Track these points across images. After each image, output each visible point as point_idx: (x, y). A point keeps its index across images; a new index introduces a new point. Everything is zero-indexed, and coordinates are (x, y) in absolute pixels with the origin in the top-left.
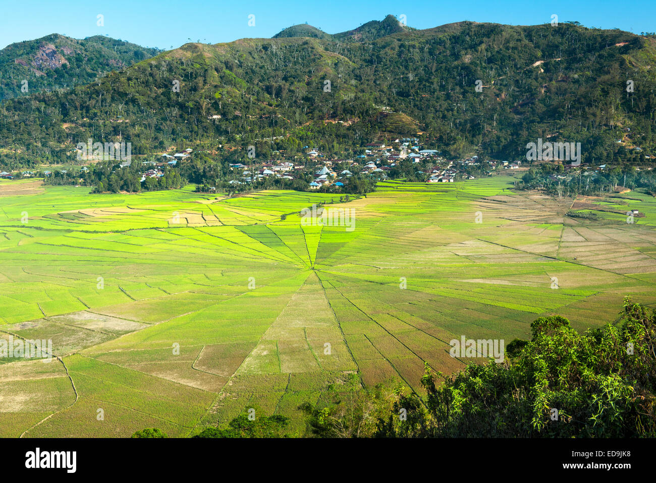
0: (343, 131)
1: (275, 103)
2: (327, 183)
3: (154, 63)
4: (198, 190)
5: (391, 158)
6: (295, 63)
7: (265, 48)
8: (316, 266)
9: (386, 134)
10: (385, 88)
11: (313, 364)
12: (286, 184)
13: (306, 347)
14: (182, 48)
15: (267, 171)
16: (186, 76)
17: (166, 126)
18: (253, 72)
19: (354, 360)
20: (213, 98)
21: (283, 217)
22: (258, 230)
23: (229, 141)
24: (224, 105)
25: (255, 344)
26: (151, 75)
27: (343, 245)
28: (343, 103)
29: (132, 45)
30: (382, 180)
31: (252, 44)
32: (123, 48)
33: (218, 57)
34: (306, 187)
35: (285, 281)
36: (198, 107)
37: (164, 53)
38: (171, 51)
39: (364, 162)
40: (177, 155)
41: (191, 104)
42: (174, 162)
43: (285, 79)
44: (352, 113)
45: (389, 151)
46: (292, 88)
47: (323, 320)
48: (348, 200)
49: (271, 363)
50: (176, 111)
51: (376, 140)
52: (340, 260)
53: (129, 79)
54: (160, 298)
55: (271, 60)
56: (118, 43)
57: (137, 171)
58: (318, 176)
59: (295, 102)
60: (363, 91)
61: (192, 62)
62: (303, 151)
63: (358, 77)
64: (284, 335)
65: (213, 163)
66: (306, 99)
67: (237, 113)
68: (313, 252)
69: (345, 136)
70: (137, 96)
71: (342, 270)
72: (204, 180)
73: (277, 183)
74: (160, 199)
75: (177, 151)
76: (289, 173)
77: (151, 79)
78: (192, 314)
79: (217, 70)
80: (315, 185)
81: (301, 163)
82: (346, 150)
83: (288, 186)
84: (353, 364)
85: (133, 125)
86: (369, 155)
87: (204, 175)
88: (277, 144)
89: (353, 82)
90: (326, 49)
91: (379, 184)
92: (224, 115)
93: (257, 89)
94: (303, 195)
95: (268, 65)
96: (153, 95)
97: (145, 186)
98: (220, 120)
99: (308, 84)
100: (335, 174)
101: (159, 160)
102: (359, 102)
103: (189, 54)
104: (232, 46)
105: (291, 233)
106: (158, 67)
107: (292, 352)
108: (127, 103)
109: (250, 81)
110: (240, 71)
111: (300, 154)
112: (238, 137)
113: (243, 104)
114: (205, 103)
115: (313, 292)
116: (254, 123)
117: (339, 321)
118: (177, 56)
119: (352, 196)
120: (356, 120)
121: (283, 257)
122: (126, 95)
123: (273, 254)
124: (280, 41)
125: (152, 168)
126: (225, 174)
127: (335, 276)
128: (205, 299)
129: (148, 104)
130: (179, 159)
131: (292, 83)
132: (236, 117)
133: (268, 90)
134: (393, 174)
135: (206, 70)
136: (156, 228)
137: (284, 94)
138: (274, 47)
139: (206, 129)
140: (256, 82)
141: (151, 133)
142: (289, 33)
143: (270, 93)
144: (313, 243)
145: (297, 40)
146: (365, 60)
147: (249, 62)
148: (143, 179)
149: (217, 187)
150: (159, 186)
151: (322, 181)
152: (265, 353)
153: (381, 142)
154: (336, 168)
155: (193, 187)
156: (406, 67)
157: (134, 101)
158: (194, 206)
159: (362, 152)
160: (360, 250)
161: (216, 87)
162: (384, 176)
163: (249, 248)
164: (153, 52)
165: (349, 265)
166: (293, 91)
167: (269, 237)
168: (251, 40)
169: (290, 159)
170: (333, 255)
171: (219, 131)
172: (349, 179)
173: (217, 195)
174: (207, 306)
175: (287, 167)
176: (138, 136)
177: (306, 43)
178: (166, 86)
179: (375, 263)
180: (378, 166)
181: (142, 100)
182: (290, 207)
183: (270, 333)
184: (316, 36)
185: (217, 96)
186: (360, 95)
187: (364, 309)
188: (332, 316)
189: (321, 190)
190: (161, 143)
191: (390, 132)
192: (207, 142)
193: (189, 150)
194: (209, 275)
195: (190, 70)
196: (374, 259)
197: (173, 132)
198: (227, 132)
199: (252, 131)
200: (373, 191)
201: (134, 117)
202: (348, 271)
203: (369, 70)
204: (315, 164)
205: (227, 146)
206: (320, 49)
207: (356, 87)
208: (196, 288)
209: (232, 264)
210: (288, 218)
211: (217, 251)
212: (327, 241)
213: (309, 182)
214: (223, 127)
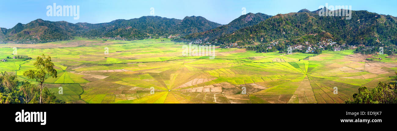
0: (314, 37)
1: (298, 29)
2: (310, 51)
3: (270, 19)
4: (280, 52)
5: (325, 44)
6: (303, 19)
7: (296, 15)
8: (307, 74)
9: (324, 38)
10: (324, 26)
11: (306, 101)
12: (300, 51)
13: (305, 96)
14: (277, 15)
15: (296, 48)
16: (278, 22)
17: (273, 35)
18: (293, 21)
19: (316, 100)
20: (284, 28)
21: (300, 60)
22: (293, 63)
23: (287, 39)
24: (286, 30)
25: (292, 95)
26: (270, 22)
27: (313, 68)
28: (314, 29)
29: (266, 15)
30: (323, 50)
31: (293, 14)
32: (264, 16)
33: (285, 17)
34: (305, 52)
35: (300, 77)
36: (280, 30)
37: (273, 16)
38: (274, 16)
39: (319, 45)
40: (275, 43)
41: (278, 30)
42: (274, 45)
43: (300, 23)
44: (316, 32)
45: (325, 42)
46: (302, 25)
47: (309, 89)
48: (315, 56)
49: (296, 100)
50: (275, 32)
51: (322, 40)
52: (313, 72)
53: (265, 23)
54: (271, 81)
55: (297, 18)
56: (263, 14)
57: (266, 47)
58: (308, 49)
59: (303, 29)
60: (319, 26)
61: (279, 19)
62: (304, 42)
63: (318, 23)
64: (300, 93)
65: (283, 45)
66: (305, 28)
67: (289, 32)
68: (307, 70)
69: (314, 38)
70: (267, 28)
71: (314, 75)
72: (281, 50)
73: (298, 51)
74: (271, 55)
75: (275, 42)
76: (301, 48)
77: (270, 23)
78: (278, 86)
79: (285, 21)
80: (307, 51)
81: (304, 45)
82: (315, 42)
83: (301, 52)
84: (316, 101)
85: (265, 35)
86: (320, 44)
87: (281, 49)
88: (298, 40)
89: (316, 24)
90: (310, 15)
91: (322, 51)
92: (286, 32)
93: (294, 26)
94: (304, 54)
95: (296, 19)
96: (270, 27)
97: (268, 51)
98: (285, 34)
99: (306, 24)
100: (312, 49)
101: (271, 44)
102: (318, 29)
103: (278, 17)
104: (288, 15)
105: (301, 65)
106: (271, 20)
107: (301, 97)
108: (264, 30)
109: (292, 24)
110: (290, 21)
111: (304, 43)
112: (289, 38)
113: (291, 30)
114: (282, 29)
115: (307, 81)
116: (293, 35)
117: (313, 89)
118: (276, 17)
119: (316, 55)
120: (317, 34)
121: (299, 71)
122: (264, 27)
123: (297, 70)
124: (299, 13)
125: (269, 46)
126: (286, 48)
127: (312, 77)
128: (281, 82)
129: (269, 30)
130: (276, 44)
131: (302, 24)
132: (289, 33)
133: (296, 26)
134: (326, 49)
135: (282, 21)
136: (270, 62)
137: (300, 27)
138: (298, 15)
139: (282, 36)
140: (294, 24)
141: (269, 37)
142: (301, 11)
143: (297, 27)
144: (307, 67)
145: (303, 13)
146: (319, 18)
147: (292, 19)
148: (267, 49)
149: (284, 52)
150: (271, 51)
151: (309, 51)
152: (295, 98)
153: (323, 40)
154: (312, 47)
155: (278, 51)
156: (329, 20)
157: (266, 29)
158: (278, 57)
159: (318, 43)
160: (318, 69)
161: (284, 25)
162: (324, 49)
163: (291, 68)
164: (270, 16)
165: (315, 74)
166: (302, 26)
167: (296, 66)
168: (292, 13)
169: (301, 44)
170: (311, 71)
171: (285, 37)
172: (315, 50)
173: (284, 54)
174: (281, 84)
175: (301, 46)
176: (266, 38)
177: (305, 14)
178: (273, 25)
179: (322, 73)
180: (322, 46)
181: (268, 29)
182: (301, 57)
183: (296, 92)
184: (308, 12)
185: (285, 27)
186: (318, 27)
187: (319, 86)
188: (311, 88)
189: (309, 53)
190: (272, 40)
191: (325, 37)
192: (282, 40)
193: (278, 42)
194: (282, 75)
195: (278, 21)
196: (321, 72)
197: (274, 37)
198: (287, 37)
199: (292, 37)
200: (321, 53)
201: (266, 33)
202: (315, 75)
203: (320, 21)
204: (307, 46)
205: (286, 41)
206: (309, 15)
207: (317, 25)
208: (279, 79)
209: (287, 73)
210: (301, 60)
211: (284, 69)
212: (310, 67)
213: (306, 51)
214: (286, 36)
